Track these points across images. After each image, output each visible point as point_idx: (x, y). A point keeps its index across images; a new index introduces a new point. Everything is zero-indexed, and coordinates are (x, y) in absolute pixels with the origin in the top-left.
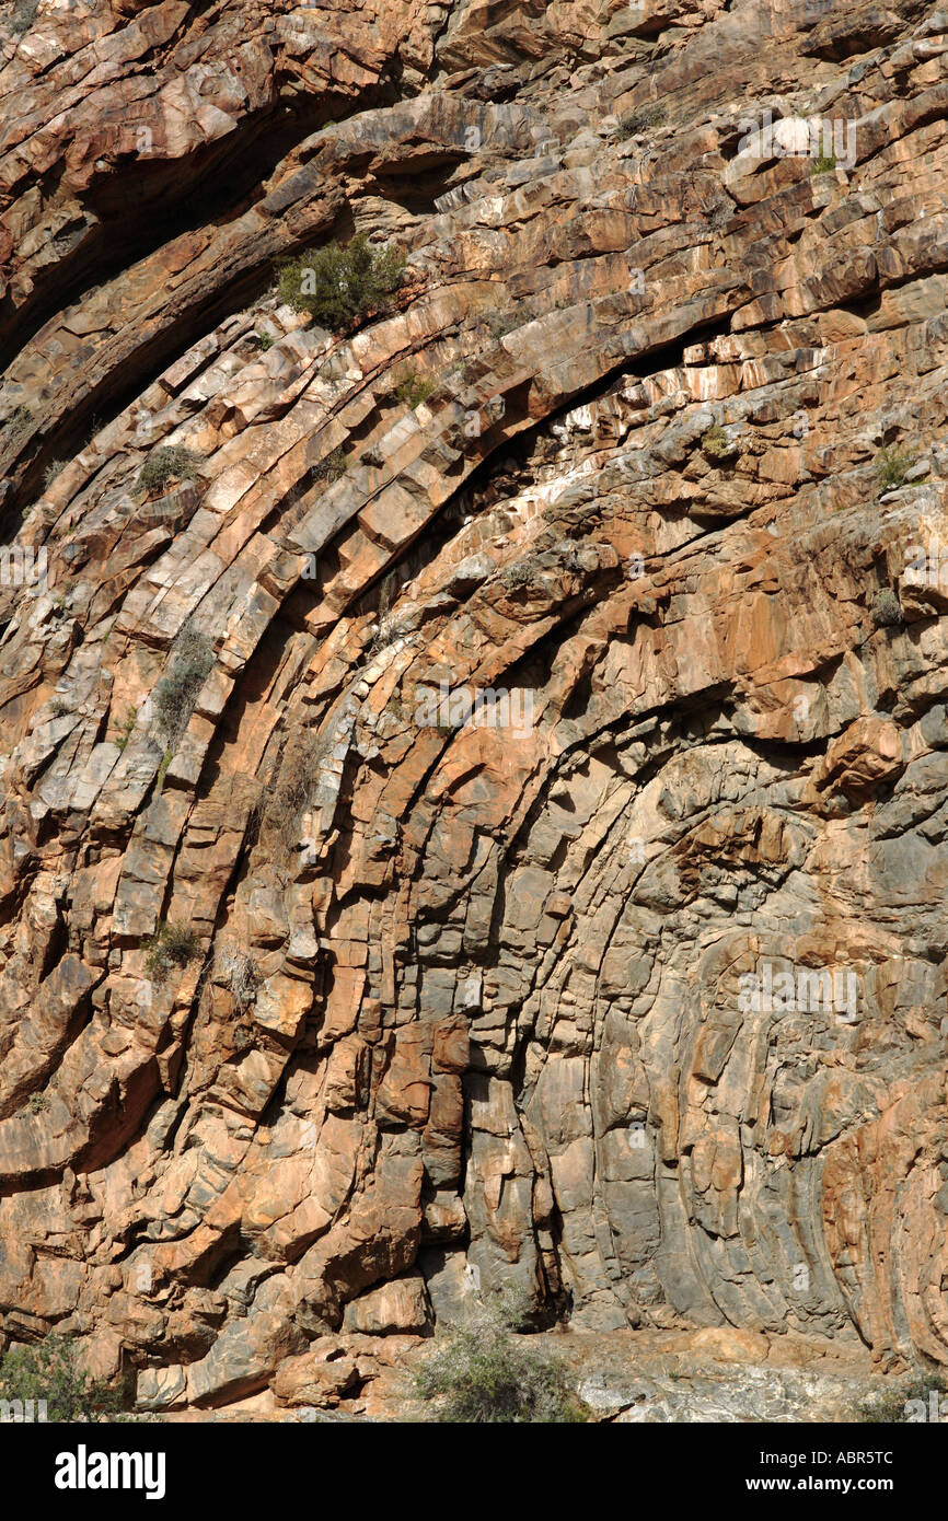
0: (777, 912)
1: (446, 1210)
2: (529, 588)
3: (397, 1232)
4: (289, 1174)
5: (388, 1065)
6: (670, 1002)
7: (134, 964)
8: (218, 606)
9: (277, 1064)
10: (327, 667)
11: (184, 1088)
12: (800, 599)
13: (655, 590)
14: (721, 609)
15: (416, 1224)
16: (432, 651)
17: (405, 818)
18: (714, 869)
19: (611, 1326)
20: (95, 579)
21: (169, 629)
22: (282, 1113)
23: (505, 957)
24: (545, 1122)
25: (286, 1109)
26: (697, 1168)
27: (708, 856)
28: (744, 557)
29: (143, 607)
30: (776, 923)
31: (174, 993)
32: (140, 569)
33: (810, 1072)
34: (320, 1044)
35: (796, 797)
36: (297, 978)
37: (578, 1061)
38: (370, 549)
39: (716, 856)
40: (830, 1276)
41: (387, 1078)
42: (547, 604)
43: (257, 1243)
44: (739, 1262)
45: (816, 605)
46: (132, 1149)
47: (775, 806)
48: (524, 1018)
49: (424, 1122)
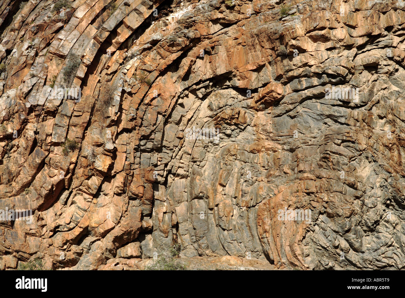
0: (243, 138)
1: (147, 222)
2: (175, 43)
3: (134, 229)
4: (103, 212)
5: (132, 181)
6: (211, 163)
7: (58, 151)
8: (79, 46)
9: (100, 180)
10: (113, 65)
11: (71, 187)
12: (252, 48)
13: (210, 44)
14: (230, 50)
15: (140, 226)
16: (145, 61)
17: (137, 109)
18: (225, 125)
19: (192, 255)
20: (41, 37)
21: (65, 52)
22: (100, 194)
23: (164, 150)
24: (174, 197)
25: (101, 193)
26: (220, 210)
27: (224, 121)
28: (236, 36)
29: (57, 46)
30: (243, 141)
31: (70, 159)
32: (54, 34)
33: (253, 183)
34: (112, 175)
35: (249, 105)
36: (107, 155)
37: (184, 180)
38: (126, 30)
39: (226, 121)
40: (258, 241)
41: (132, 184)
42: (180, 48)
43: (93, 232)
44: (232, 237)
45: (257, 50)
46: (55, 205)
47: (243, 107)
48: (169, 168)
49: (142, 197)
